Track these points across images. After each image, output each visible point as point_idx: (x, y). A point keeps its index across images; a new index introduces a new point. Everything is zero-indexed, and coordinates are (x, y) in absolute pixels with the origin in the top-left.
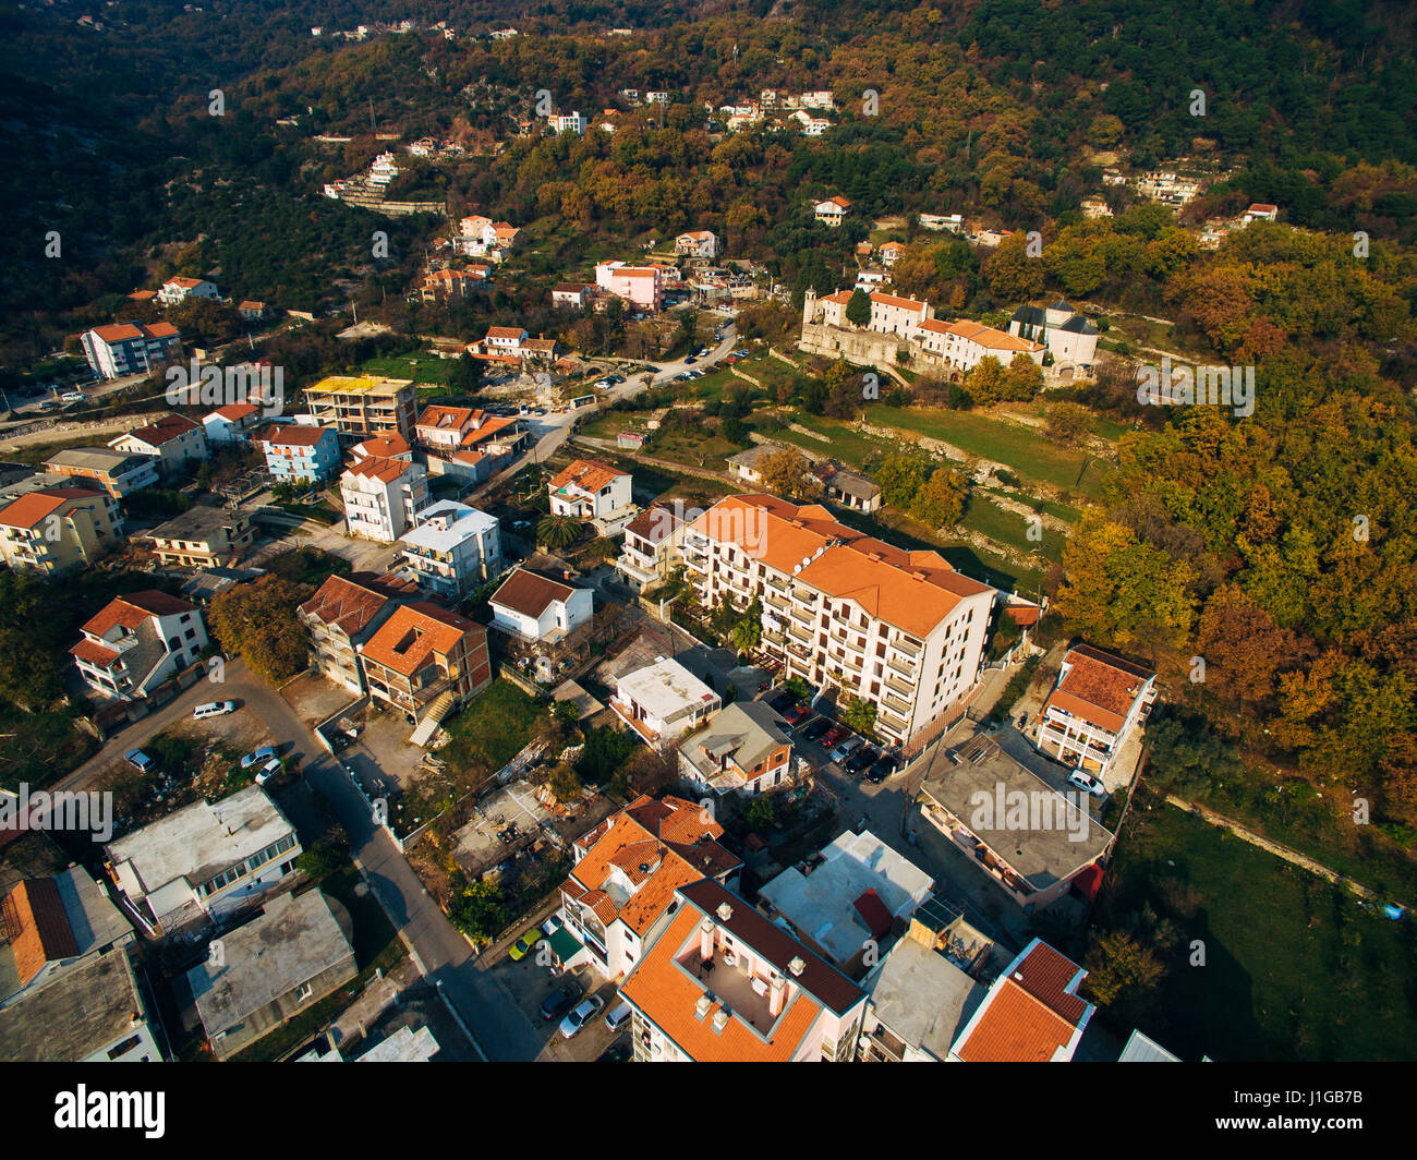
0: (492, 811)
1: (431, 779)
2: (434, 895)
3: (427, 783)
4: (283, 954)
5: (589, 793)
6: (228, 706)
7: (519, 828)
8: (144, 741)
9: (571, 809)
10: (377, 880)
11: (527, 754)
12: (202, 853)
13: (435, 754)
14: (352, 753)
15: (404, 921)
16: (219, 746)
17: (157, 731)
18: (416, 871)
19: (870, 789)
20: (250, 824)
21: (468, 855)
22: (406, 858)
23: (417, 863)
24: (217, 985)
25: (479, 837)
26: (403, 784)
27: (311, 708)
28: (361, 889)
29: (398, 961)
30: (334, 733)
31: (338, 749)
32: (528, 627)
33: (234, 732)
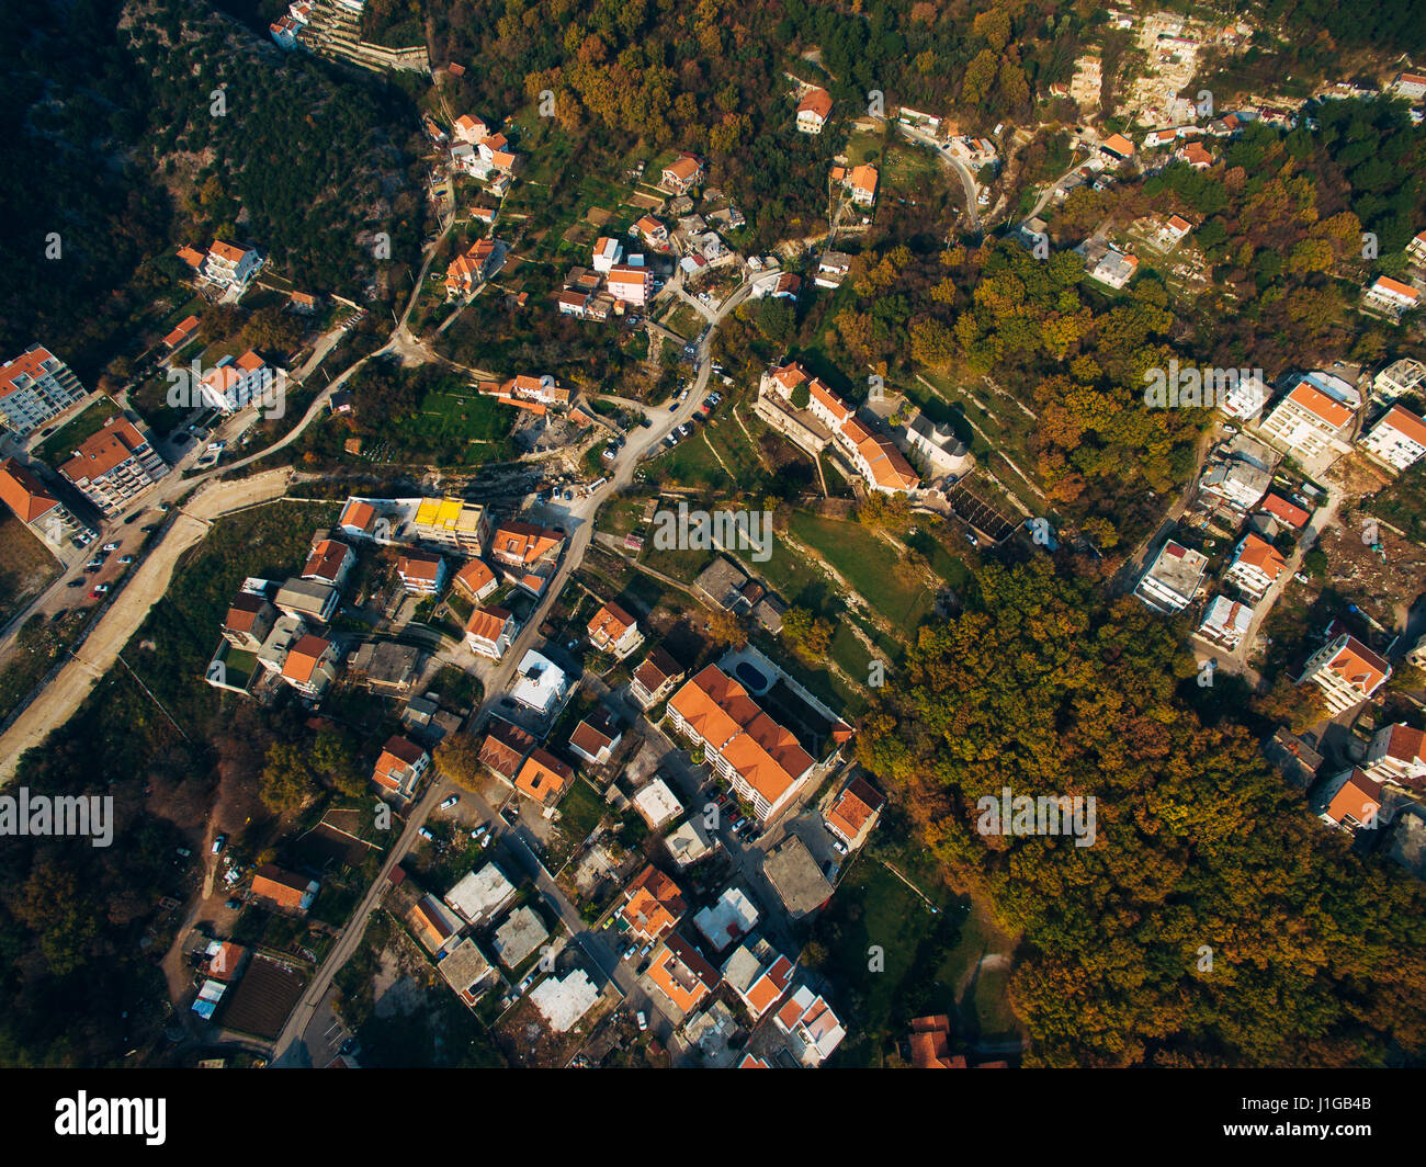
0: (588, 862)
1: (557, 839)
2: (571, 901)
3: (555, 841)
4: (523, 935)
5: (627, 853)
6: (454, 800)
7: (601, 871)
8: (423, 821)
9: (620, 862)
10: (547, 895)
11: (598, 830)
12: (482, 900)
13: (555, 823)
14: (517, 823)
15: (561, 914)
16: (458, 825)
17: (425, 816)
18: (561, 890)
19: (746, 847)
20: (496, 884)
21: (581, 886)
22: (556, 883)
23: (561, 885)
24: (505, 948)
25: (584, 878)
26: (546, 842)
27: (492, 799)
28: (541, 899)
29: (562, 931)
30: (507, 814)
31: (512, 822)
32: (591, 758)
33: (462, 815)
